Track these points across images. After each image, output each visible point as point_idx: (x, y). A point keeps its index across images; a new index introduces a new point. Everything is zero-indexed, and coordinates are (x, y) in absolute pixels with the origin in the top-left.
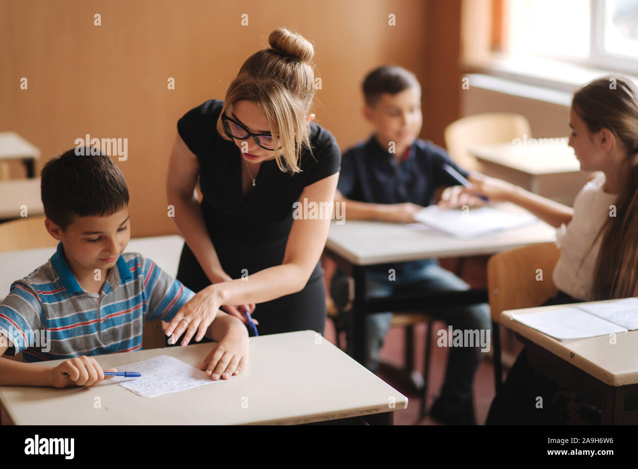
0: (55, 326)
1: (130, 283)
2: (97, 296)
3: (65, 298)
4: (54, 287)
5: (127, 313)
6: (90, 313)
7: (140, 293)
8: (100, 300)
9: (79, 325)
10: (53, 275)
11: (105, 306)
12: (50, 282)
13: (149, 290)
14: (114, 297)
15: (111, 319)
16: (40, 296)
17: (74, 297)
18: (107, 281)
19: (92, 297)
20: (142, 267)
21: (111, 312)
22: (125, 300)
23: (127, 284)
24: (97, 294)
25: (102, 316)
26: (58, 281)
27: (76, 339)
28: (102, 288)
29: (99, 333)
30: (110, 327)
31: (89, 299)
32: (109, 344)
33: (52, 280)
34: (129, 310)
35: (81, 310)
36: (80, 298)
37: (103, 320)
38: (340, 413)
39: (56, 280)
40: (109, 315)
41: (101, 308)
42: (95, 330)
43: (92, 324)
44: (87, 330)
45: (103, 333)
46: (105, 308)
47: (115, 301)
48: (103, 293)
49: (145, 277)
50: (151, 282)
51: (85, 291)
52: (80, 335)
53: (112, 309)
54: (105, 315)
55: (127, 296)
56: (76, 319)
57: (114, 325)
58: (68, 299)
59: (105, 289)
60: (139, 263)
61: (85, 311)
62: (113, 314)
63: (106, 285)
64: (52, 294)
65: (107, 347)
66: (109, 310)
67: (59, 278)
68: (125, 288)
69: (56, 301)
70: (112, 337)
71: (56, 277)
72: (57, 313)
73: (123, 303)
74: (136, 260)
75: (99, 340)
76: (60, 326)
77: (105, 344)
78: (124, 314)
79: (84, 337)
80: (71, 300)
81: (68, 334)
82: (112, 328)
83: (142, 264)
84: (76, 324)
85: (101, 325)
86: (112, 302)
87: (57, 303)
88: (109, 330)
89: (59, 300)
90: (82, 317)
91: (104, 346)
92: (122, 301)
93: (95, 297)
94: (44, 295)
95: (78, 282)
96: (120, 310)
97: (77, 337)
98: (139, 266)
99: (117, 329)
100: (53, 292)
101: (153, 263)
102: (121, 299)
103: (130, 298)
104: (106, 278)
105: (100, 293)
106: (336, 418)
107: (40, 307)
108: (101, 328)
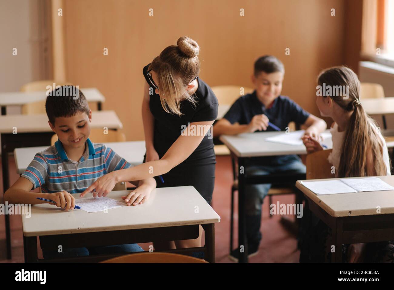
0: (54, 176)
1: (97, 159)
2: (77, 163)
3: (60, 163)
4: (54, 157)
5: (93, 174)
6: (72, 171)
7: (102, 164)
8: (78, 165)
9: (66, 177)
10: (55, 151)
11: (80, 168)
12: (53, 154)
13: (108, 163)
14: (86, 165)
15: (84, 175)
16: (47, 160)
17: (64, 162)
18: (83, 156)
19: (74, 163)
20: (104, 151)
21: (84, 172)
22: (93, 167)
23: (95, 159)
24: (77, 162)
25: (78, 173)
26: (57, 154)
27: (64, 184)
28: (80, 160)
29: (77, 182)
30: (83, 179)
31: (73, 164)
32: (82, 188)
33: (54, 153)
34: (94, 172)
35: (68, 169)
36: (68, 163)
37: (79, 175)
38: (183, 222)
39: (56, 154)
40: (83, 173)
41: (78, 169)
42: (74, 180)
43: (72, 176)
44: (70, 180)
45: (78, 182)
46: (80, 170)
47: (86, 167)
48: (80, 161)
49: (106, 156)
50: (109, 159)
51: (70, 159)
52: (67, 182)
53: (85, 171)
54: (80, 173)
55: (94, 165)
56: (65, 173)
57: (85, 179)
58: (62, 163)
59: (81, 160)
60: (103, 149)
61: (69, 170)
62: (85, 173)
63: (82, 158)
64: (53, 160)
65: (81, 190)
66: (82, 171)
67: (58, 153)
68: (94, 161)
69: (55, 164)
70: (84, 184)
71: (57, 152)
72: (56, 170)
73: (92, 168)
74: (102, 148)
75: (76, 185)
76: (57, 176)
77: (79, 188)
78: (92, 174)
79: (68, 183)
80: (63, 164)
81: (61, 181)
82: (84, 180)
83: (104, 150)
84: (65, 176)
85: (78, 178)
86: (85, 167)
87: (56, 164)
88: (82, 181)
89: (57, 163)
90: (67, 173)
91: (78, 189)
92: (91, 167)
93: (76, 164)
94: (49, 160)
95: (67, 155)
96: (89, 172)
97: (65, 183)
98: (103, 151)
99: (87, 181)
100: (54, 159)
101: (111, 150)
102: (91, 166)
103: (96, 166)
104: (83, 155)
105: (78, 162)
106: (181, 225)
107: (47, 166)
108: (78, 179)
